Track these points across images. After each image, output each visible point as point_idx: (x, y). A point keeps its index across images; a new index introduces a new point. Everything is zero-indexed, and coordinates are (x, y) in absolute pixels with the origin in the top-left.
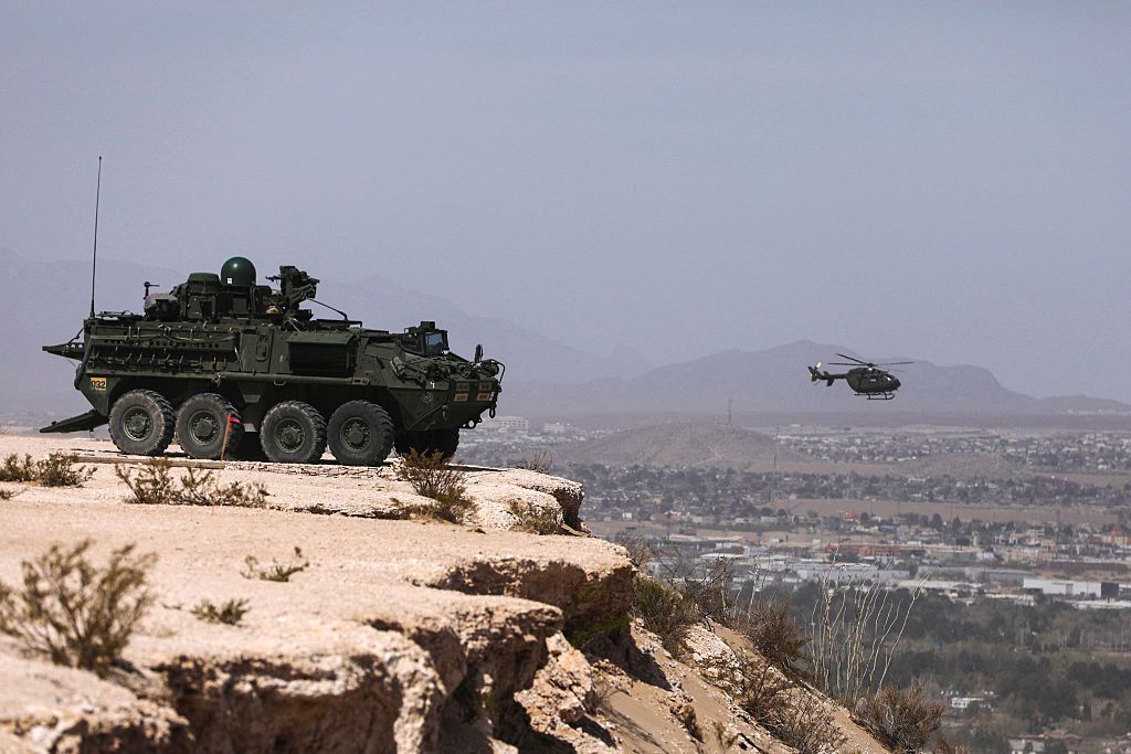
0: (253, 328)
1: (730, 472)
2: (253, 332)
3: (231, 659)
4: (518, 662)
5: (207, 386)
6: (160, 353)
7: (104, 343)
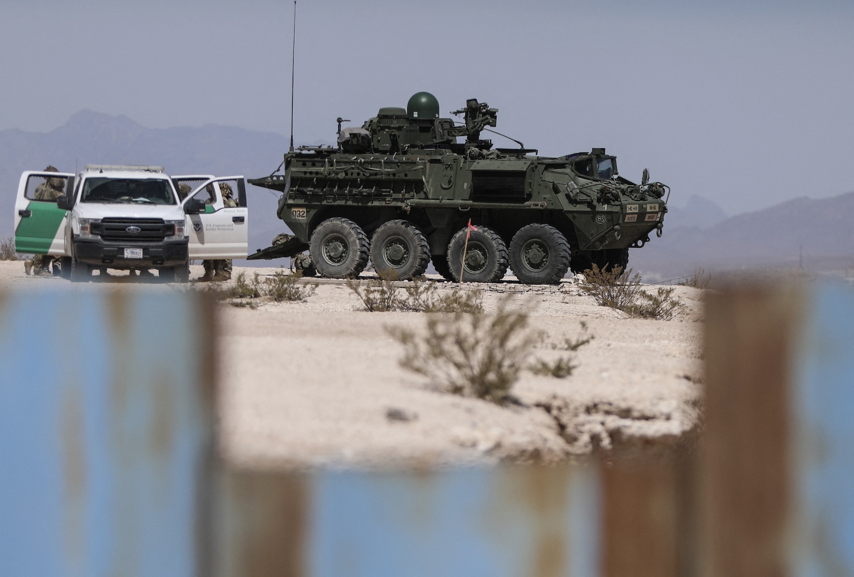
0: (439, 157)
2: (438, 161)
5: (398, 213)
6: (354, 183)
7: (303, 175)
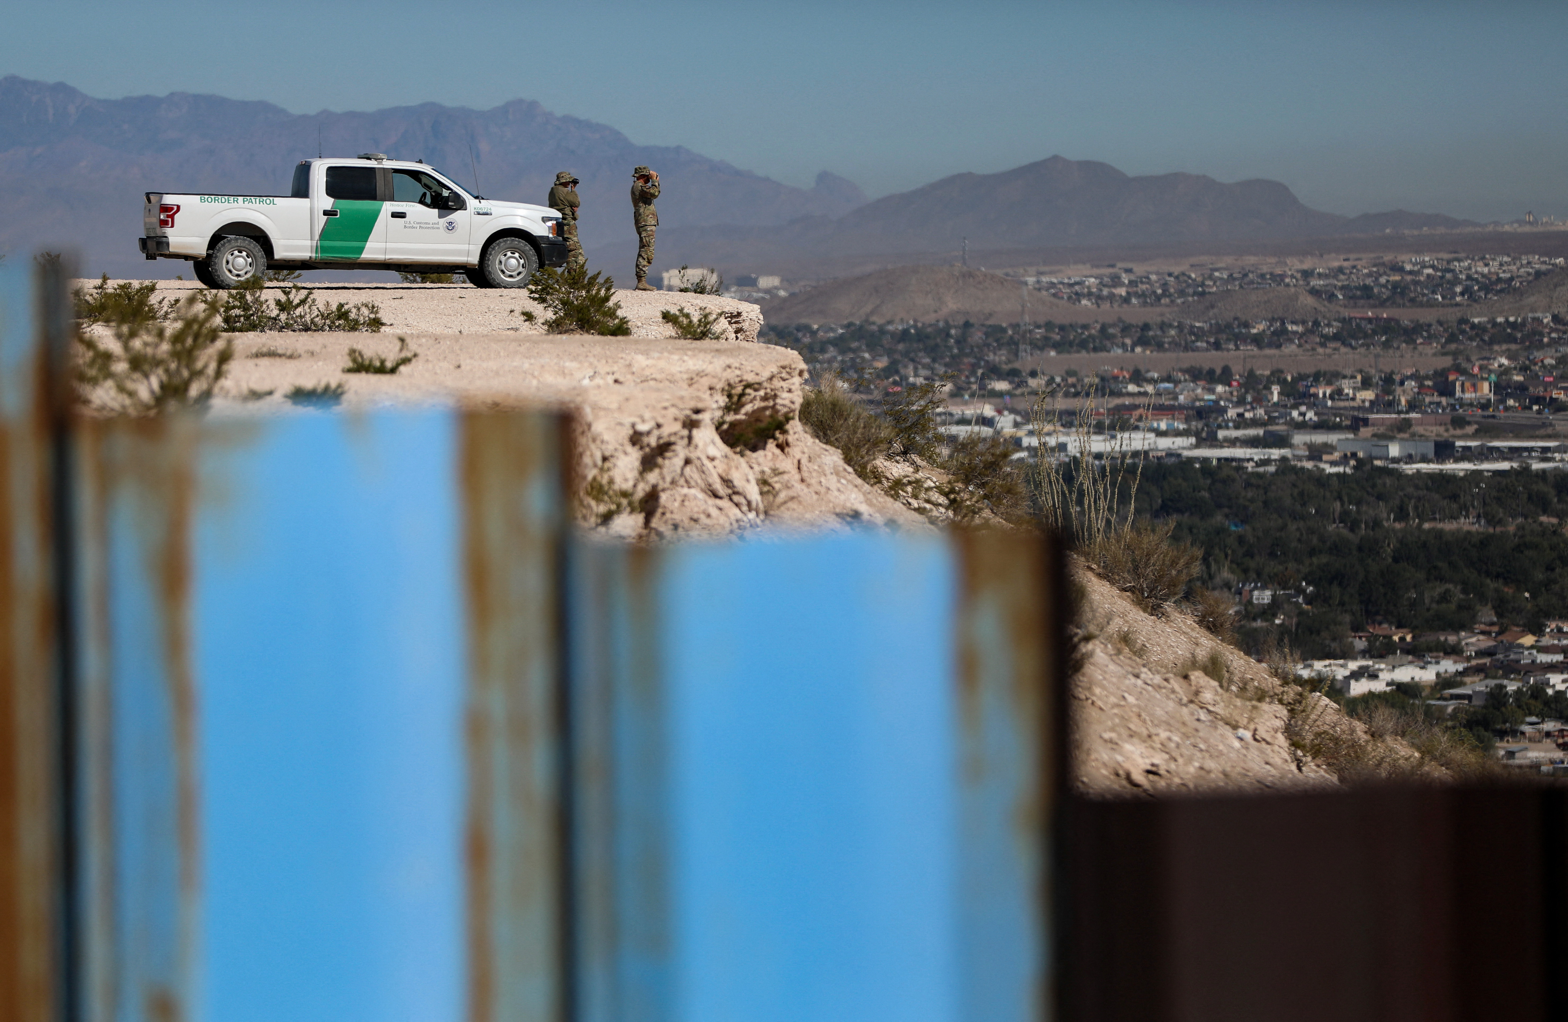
1: (967, 325)
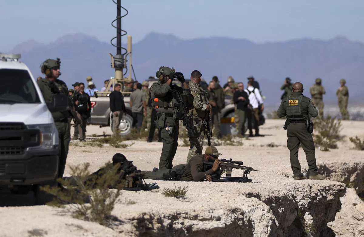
3: (171, 213)
4: (326, 209)
